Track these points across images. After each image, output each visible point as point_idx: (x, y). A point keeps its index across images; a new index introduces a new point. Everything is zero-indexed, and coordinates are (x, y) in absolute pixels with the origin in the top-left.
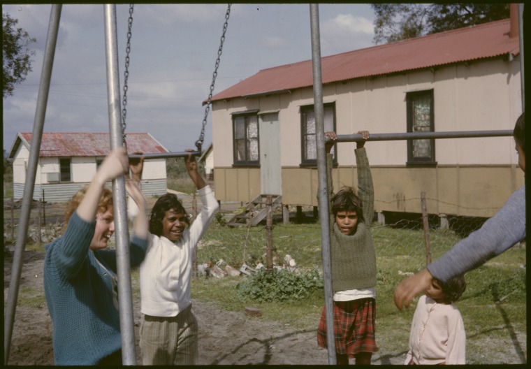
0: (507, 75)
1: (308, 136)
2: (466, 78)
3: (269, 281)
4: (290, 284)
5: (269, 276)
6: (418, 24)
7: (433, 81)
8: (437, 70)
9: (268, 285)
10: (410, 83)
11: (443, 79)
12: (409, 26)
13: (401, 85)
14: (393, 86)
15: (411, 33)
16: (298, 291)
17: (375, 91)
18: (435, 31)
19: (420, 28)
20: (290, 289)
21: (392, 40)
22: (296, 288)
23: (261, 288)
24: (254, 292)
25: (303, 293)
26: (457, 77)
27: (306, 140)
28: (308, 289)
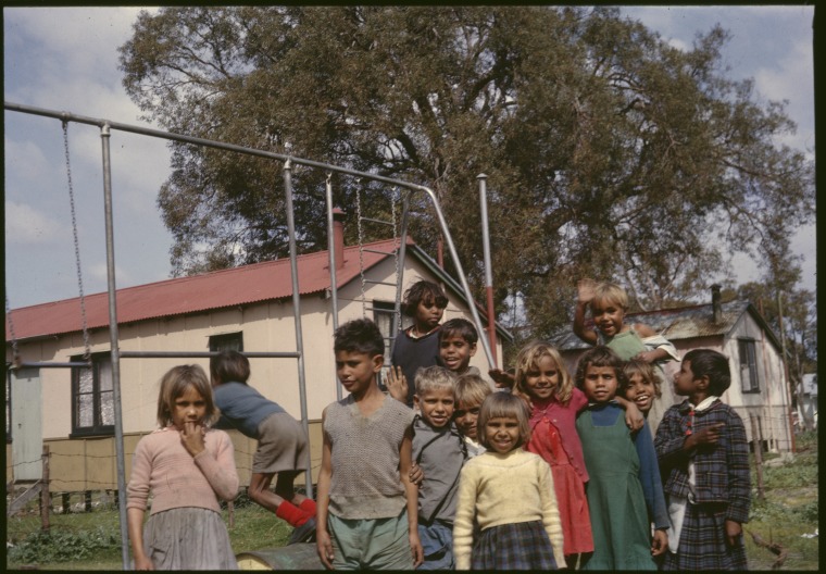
0: (325, 314)
1: (82, 396)
2: (280, 319)
3: (45, 542)
4: (69, 545)
5: (46, 536)
6: (229, 252)
7: (242, 322)
8: (246, 309)
9: (44, 547)
10: (214, 325)
11: (254, 320)
12: (217, 255)
13: (203, 327)
14: (192, 328)
15: (220, 263)
16: (78, 552)
17: (171, 335)
18: (250, 261)
19: (232, 258)
20: (69, 549)
21: (194, 271)
22: (76, 548)
23: (35, 550)
24: (26, 555)
25: (85, 554)
26: (270, 317)
27: (79, 402)
28: (91, 550)
